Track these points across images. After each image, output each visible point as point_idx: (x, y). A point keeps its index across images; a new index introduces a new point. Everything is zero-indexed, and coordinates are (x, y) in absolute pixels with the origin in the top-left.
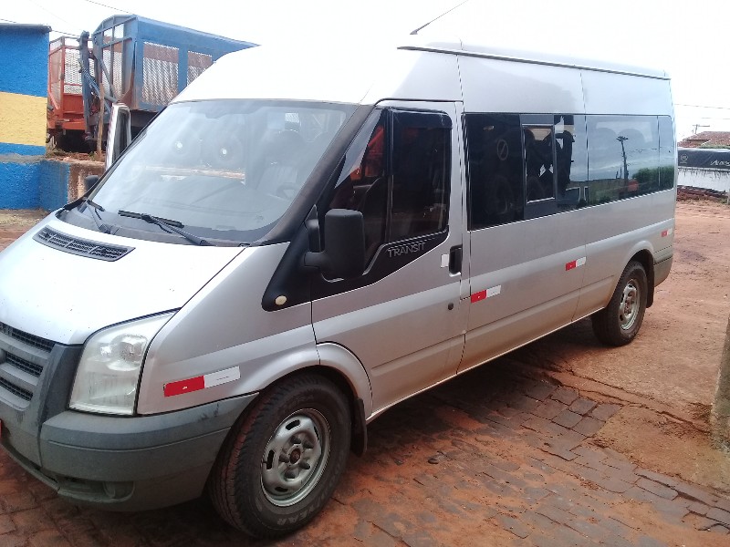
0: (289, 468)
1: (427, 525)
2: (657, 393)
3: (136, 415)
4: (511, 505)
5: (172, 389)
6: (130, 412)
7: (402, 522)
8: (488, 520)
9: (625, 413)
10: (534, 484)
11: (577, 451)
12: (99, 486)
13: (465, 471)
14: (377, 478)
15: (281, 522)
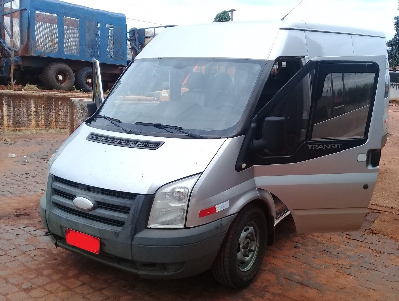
0: (245, 252)
1: (310, 276)
2: (395, 206)
3: (185, 228)
4: (345, 264)
5: (203, 213)
6: (183, 227)
7: (297, 275)
8: (338, 272)
9: (383, 216)
10: (351, 253)
11: (364, 236)
12: (164, 266)
13: (315, 250)
14: (274, 257)
15: (245, 279)
